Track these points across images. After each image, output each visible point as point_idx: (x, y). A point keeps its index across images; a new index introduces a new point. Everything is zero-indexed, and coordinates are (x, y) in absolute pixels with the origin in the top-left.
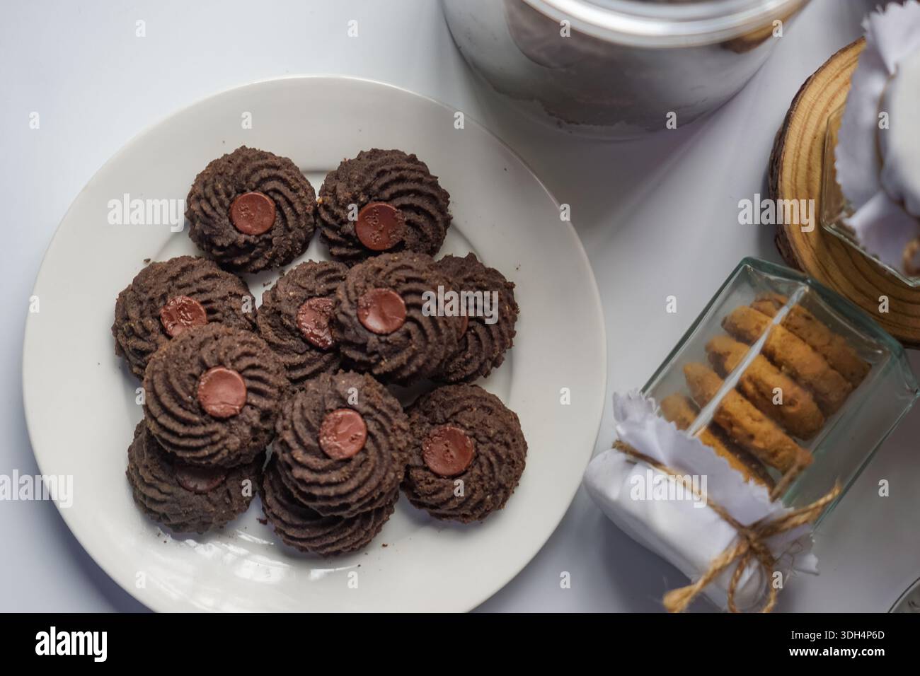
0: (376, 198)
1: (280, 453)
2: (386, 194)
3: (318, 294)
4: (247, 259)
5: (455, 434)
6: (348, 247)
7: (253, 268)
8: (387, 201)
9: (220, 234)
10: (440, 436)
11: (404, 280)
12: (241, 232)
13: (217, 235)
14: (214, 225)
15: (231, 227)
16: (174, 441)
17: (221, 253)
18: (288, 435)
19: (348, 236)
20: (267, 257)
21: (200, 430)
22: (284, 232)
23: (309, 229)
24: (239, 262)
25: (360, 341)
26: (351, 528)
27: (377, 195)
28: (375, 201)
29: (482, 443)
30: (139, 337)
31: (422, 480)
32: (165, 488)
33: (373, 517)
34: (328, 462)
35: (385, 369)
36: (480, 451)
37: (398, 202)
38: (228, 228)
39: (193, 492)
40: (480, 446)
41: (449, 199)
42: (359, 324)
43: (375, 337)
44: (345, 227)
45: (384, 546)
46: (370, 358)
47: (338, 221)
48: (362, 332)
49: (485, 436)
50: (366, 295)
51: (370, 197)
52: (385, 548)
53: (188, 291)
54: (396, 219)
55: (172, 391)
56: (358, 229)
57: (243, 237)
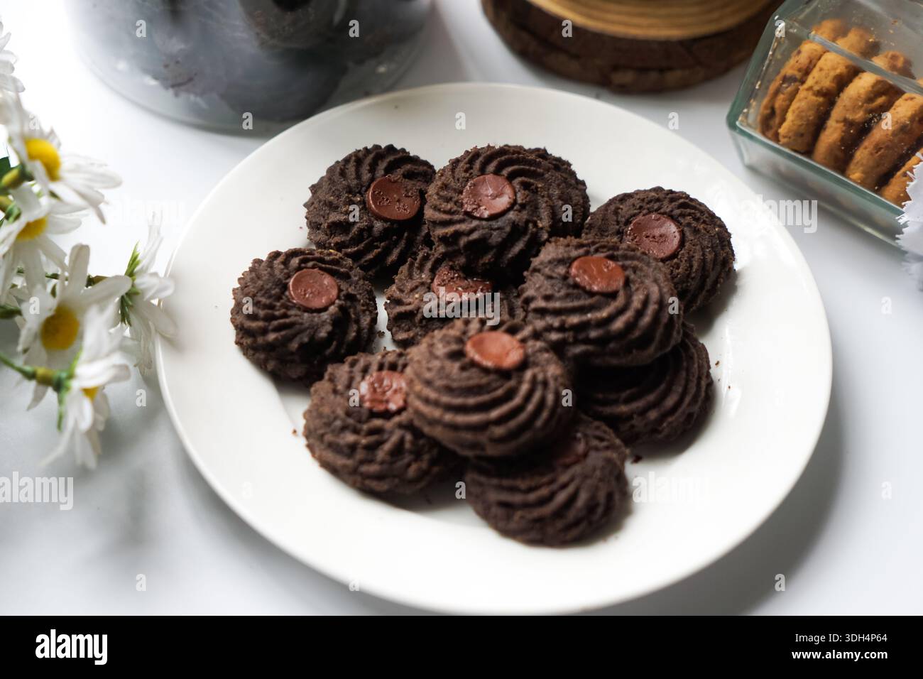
0: (364, 189)
2: (366, 176)
3: (429, 281)
4: (355, 327)
5: (640, 224)
6: (396, 244)
7: (366, 331)
8: (372, 180)
9: (315, 328)
10: (635, 237)
12: (325, 309)
13: (315, 332)
14: (303, 327)
15: (315, 314)
17: (335, 343)
19: (385, 234)
20: (363, 308)
24: (354, 334)
25: (508, 229)
27: (362, 186)
28: (366, 191)
29: (660, 208)
31: (672, 271)
33: (687, 340)
35: (547, 225)
36: (668, 210)
37: (380, 172)
38: (314, 317)
40: (662, 211)
42: (490, 223)
45: (717, 364)
46: (530, 231)
47: (365, 234)
48: (499, 223)
49: (655, 203)
50: (464, 202)
51: (360, 193)
52: (720, 364)
56: (386, 215)
57: (332, 309)
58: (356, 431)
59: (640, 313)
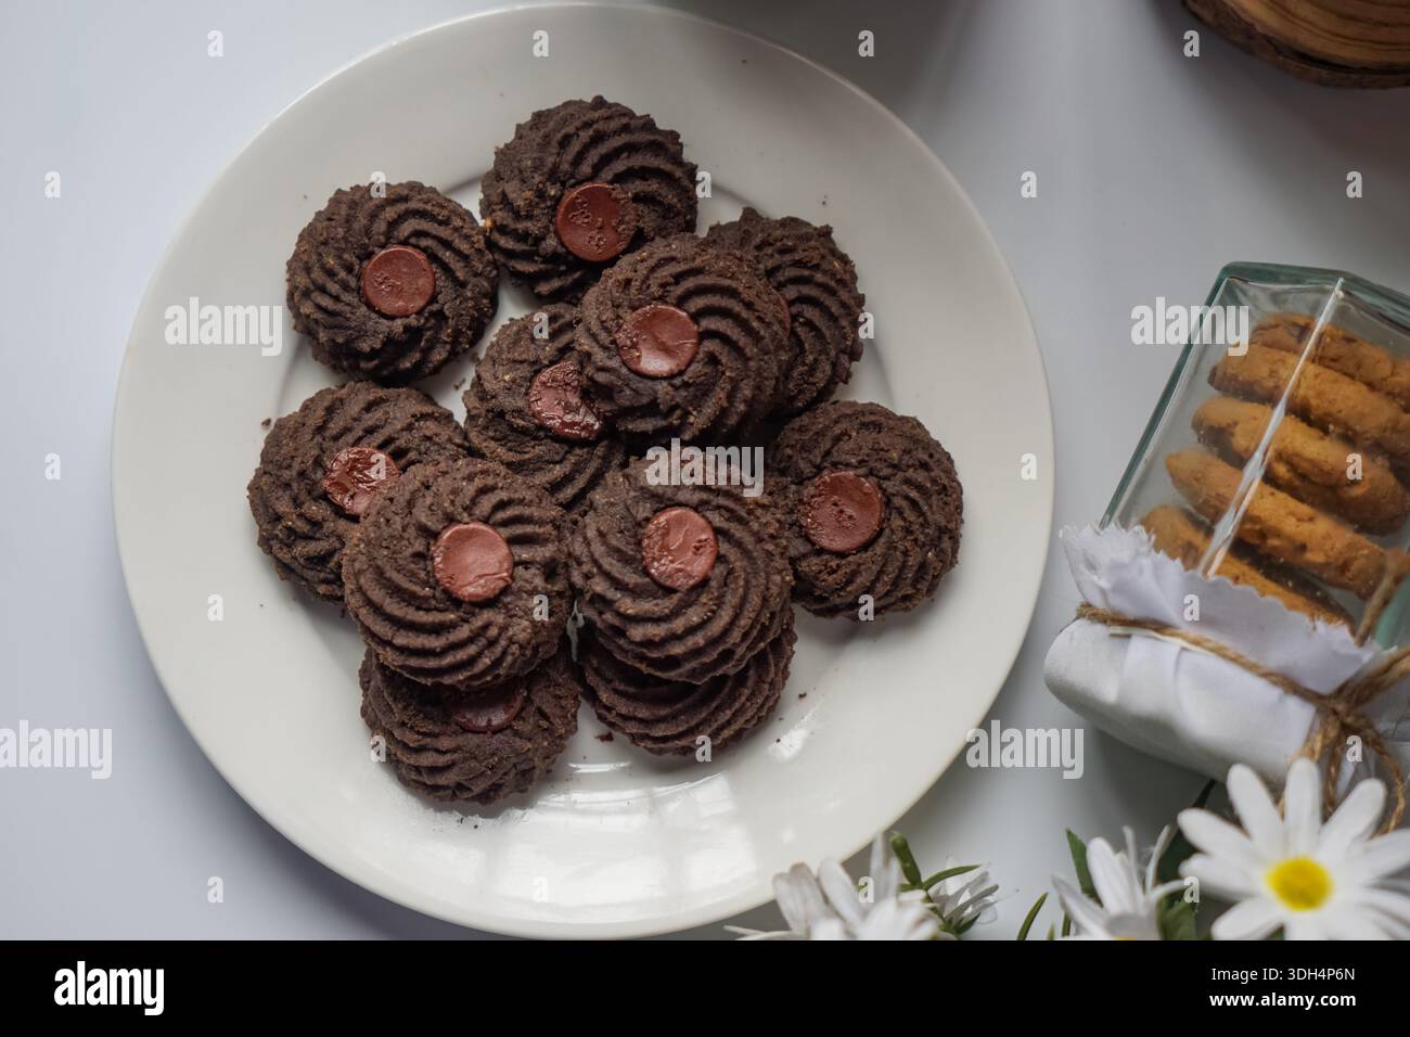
0: (573, 181)
1: (594, 616)
2: (586, 169)
3: (546, 362)
4: (417, 356)
5: (841, 482)
6: (560, 275)
7: (431, 365)
8: (591, 179)
9: (362, 334)
10: (820, 495)
11: (672, 280)
12: (392, 318)
13: (357, 338)
14: (348, 324)
15: (374, 315)
16: (432, 663)
17: (375, 362)
18: (598, 584)
19: (553, 258)
20: (445, 339)
21: (464, 632)
22: (456, 291)
23: (491, 271)
24: (408, 365)
25: (645, 400)
26: (746, 687)
27: (572, 176)
28: (573, 186)
29: (887, 478)
30: (307, 538)
31: (820, 572)
32: (445, 743)
33: (771, 657)
34: (676, 597)
35: (700, 426)
36: (890, 490)
37: (607, 174)
38: (370, 319)
39: (489, 732)
40: (885, 484)
41: (680, 140)
42: (632, 375)
43: (665, 384)
44: (543, 245)
45: (802, 696)
46: (670, 420)
47: (530, 241)
48: (641, 385)
49: (889, 466)
50: (625, 327)
51: (563, 184)
52: (804, 699)
53: (350, 438)
54: (617, 200)
55: (396, 591)
56: (566, 239)
57: (398, 324)
58: (295, 501)
59: (675, 637)
